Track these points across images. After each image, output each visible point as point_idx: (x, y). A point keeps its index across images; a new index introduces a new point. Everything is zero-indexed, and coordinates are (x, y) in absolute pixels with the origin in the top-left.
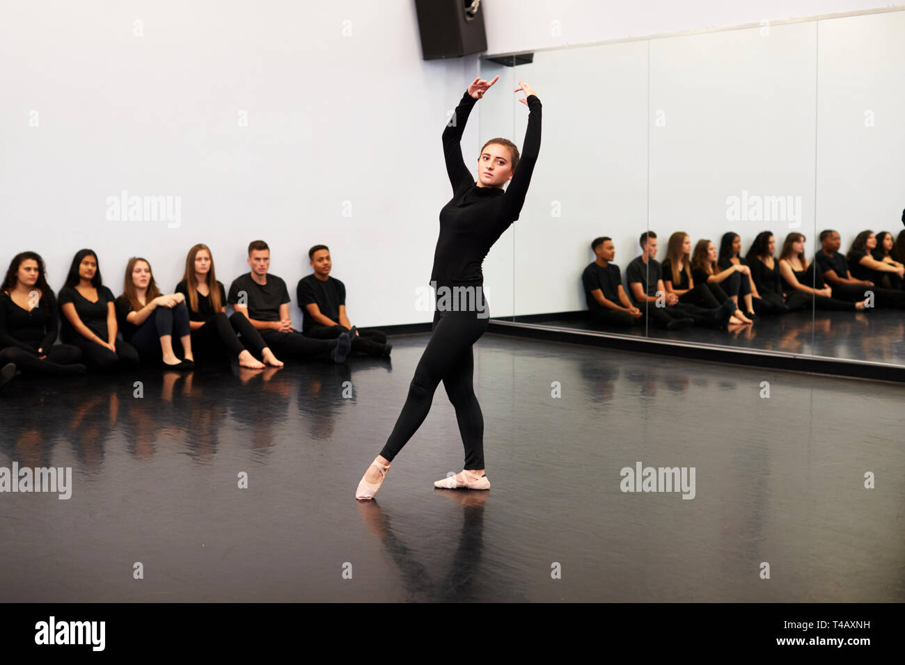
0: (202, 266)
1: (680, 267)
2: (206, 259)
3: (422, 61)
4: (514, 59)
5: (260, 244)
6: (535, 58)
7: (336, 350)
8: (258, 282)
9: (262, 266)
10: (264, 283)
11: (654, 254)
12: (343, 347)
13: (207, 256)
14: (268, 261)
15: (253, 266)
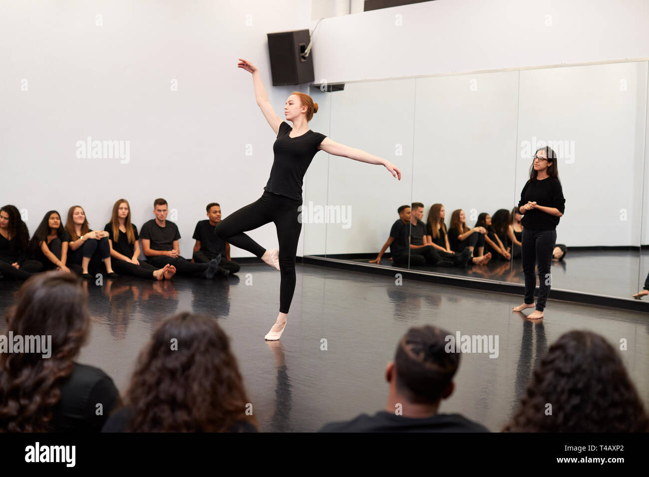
0: (122, 213)
1: (439, 227)
2: (126, 209)
3: (272, 86)
4: (331, 87)
5: (161, 201)
6: (345, 88)
7: (208, 270)
8: (160, 225)
9: (162, 215)
10: (163, 226)
11: (422, 217)
12: (212, 269)
13: (127, 207)
14: (166, 212)
15: (157, 215)
